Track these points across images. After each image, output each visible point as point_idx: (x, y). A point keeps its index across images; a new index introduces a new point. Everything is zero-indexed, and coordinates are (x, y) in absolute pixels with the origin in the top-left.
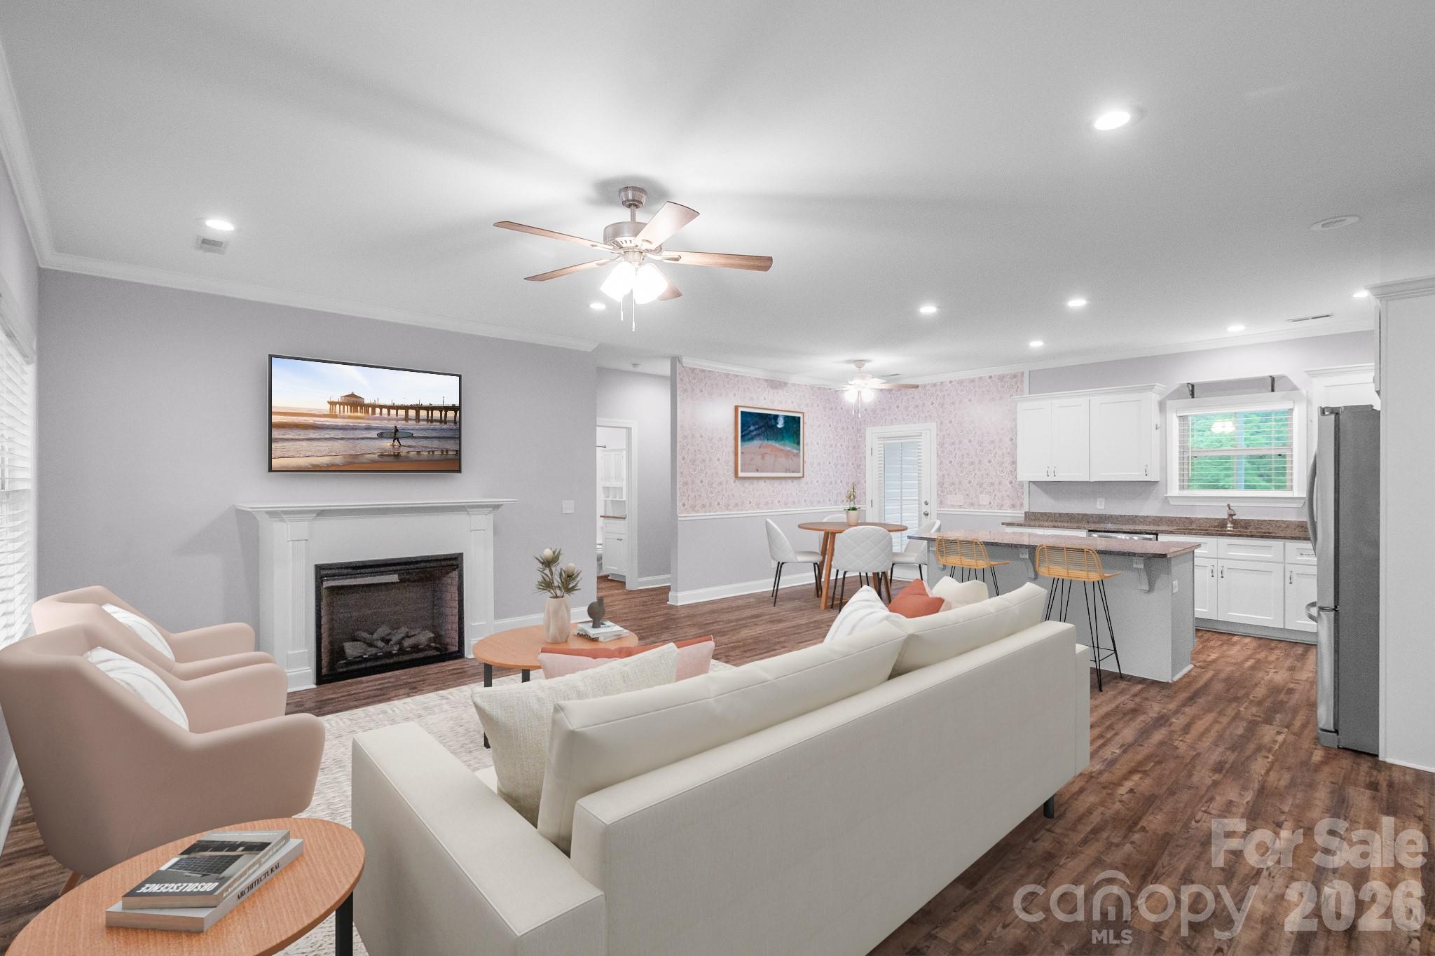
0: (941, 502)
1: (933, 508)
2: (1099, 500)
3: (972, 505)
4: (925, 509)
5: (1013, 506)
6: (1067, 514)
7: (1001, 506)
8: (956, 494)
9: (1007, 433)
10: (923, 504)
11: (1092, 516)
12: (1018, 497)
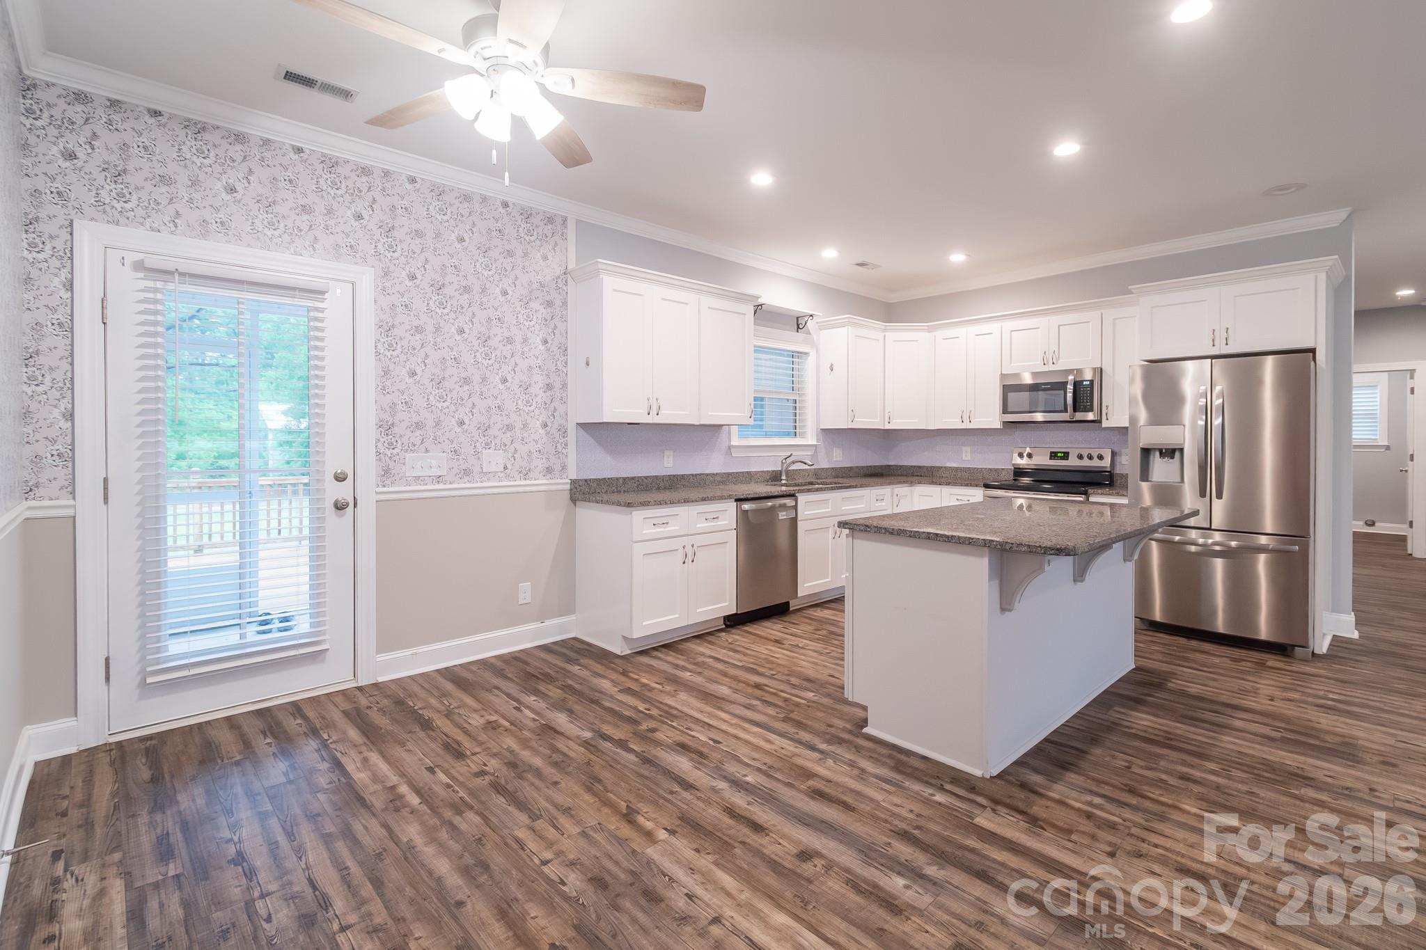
0: (386, 472)
1: (369, 491)
2: (667, 453)
3: (467, 472)
4: (343, 492)
5: (549, 470)
6: (633, 478)
7: (526, 474)
8: (427, 451)
9: (537, 327)
10: (329, 478)
11: (662, 478)
12: (558, 452)
